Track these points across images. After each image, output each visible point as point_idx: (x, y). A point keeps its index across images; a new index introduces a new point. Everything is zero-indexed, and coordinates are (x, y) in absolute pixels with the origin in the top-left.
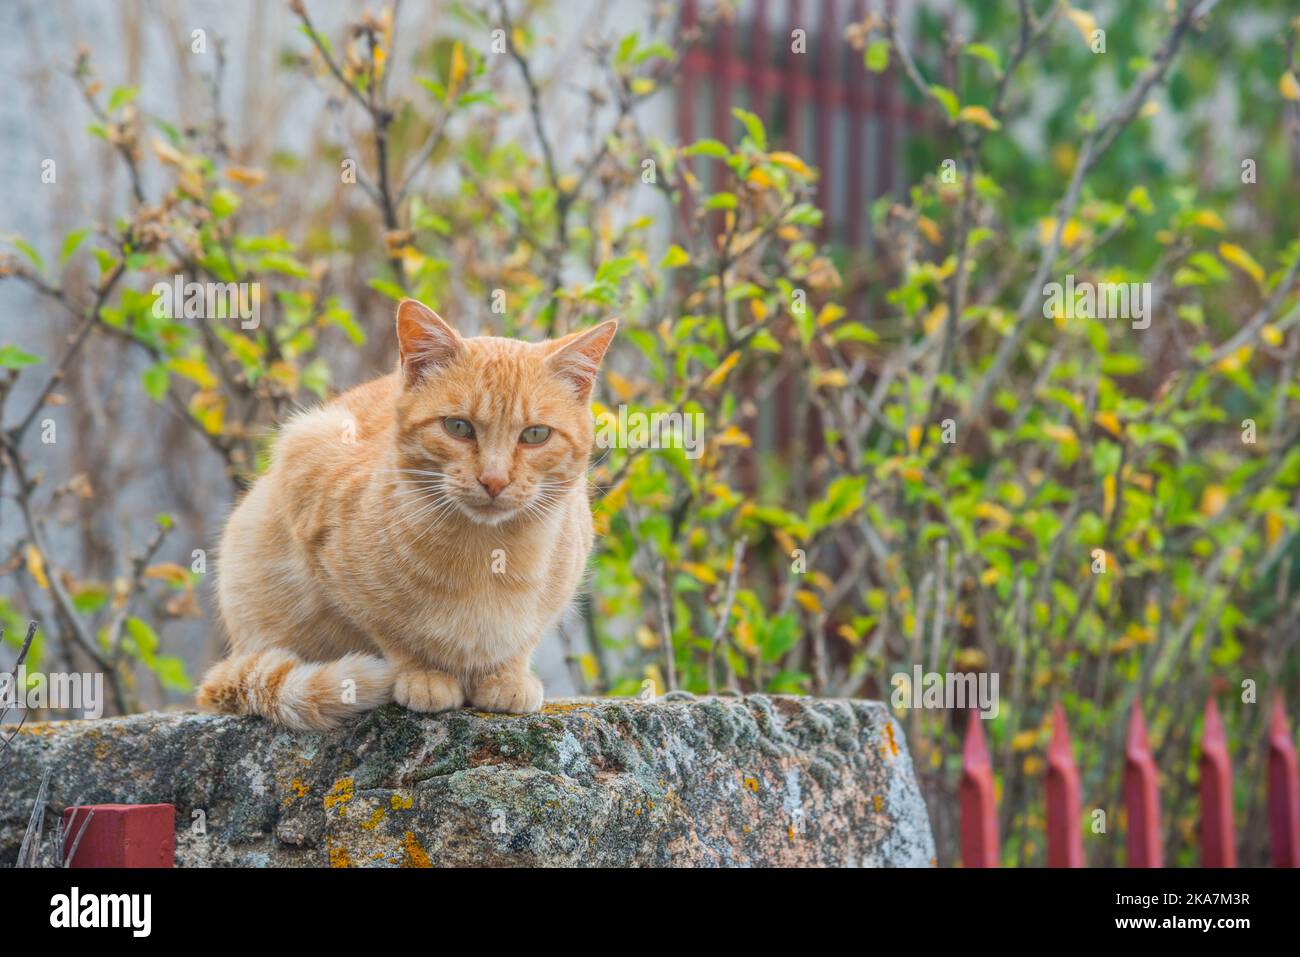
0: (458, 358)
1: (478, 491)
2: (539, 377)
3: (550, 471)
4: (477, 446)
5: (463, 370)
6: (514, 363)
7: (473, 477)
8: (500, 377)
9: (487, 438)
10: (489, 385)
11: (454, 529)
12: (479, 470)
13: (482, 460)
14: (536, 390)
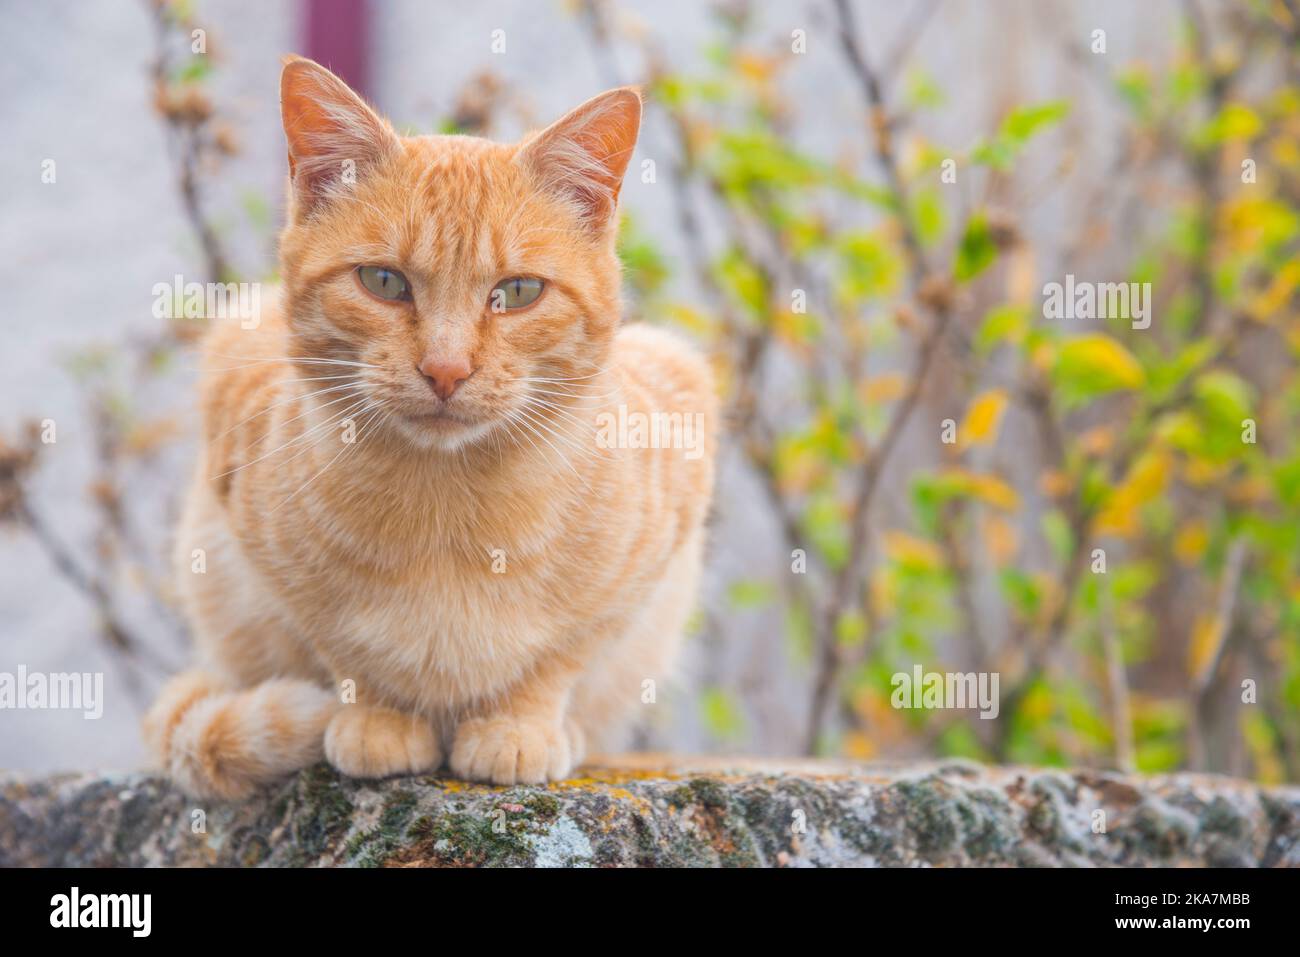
0: (385, 163)
1: (419, 390)
2: (519, 193)
3: (545, 355)
4: (415, 312)
5: (389, 183)
6: (475, 168)
7: (409, 364)
8: (452, 194)
9: (431, 296)
10: (433, 208)
11: (387, 465)
12: (420, 353)
13: (423, 334)
14: (516, 215)
